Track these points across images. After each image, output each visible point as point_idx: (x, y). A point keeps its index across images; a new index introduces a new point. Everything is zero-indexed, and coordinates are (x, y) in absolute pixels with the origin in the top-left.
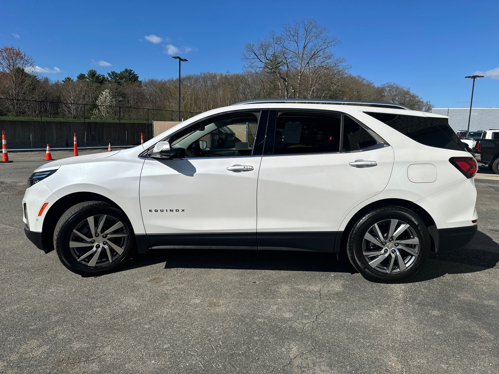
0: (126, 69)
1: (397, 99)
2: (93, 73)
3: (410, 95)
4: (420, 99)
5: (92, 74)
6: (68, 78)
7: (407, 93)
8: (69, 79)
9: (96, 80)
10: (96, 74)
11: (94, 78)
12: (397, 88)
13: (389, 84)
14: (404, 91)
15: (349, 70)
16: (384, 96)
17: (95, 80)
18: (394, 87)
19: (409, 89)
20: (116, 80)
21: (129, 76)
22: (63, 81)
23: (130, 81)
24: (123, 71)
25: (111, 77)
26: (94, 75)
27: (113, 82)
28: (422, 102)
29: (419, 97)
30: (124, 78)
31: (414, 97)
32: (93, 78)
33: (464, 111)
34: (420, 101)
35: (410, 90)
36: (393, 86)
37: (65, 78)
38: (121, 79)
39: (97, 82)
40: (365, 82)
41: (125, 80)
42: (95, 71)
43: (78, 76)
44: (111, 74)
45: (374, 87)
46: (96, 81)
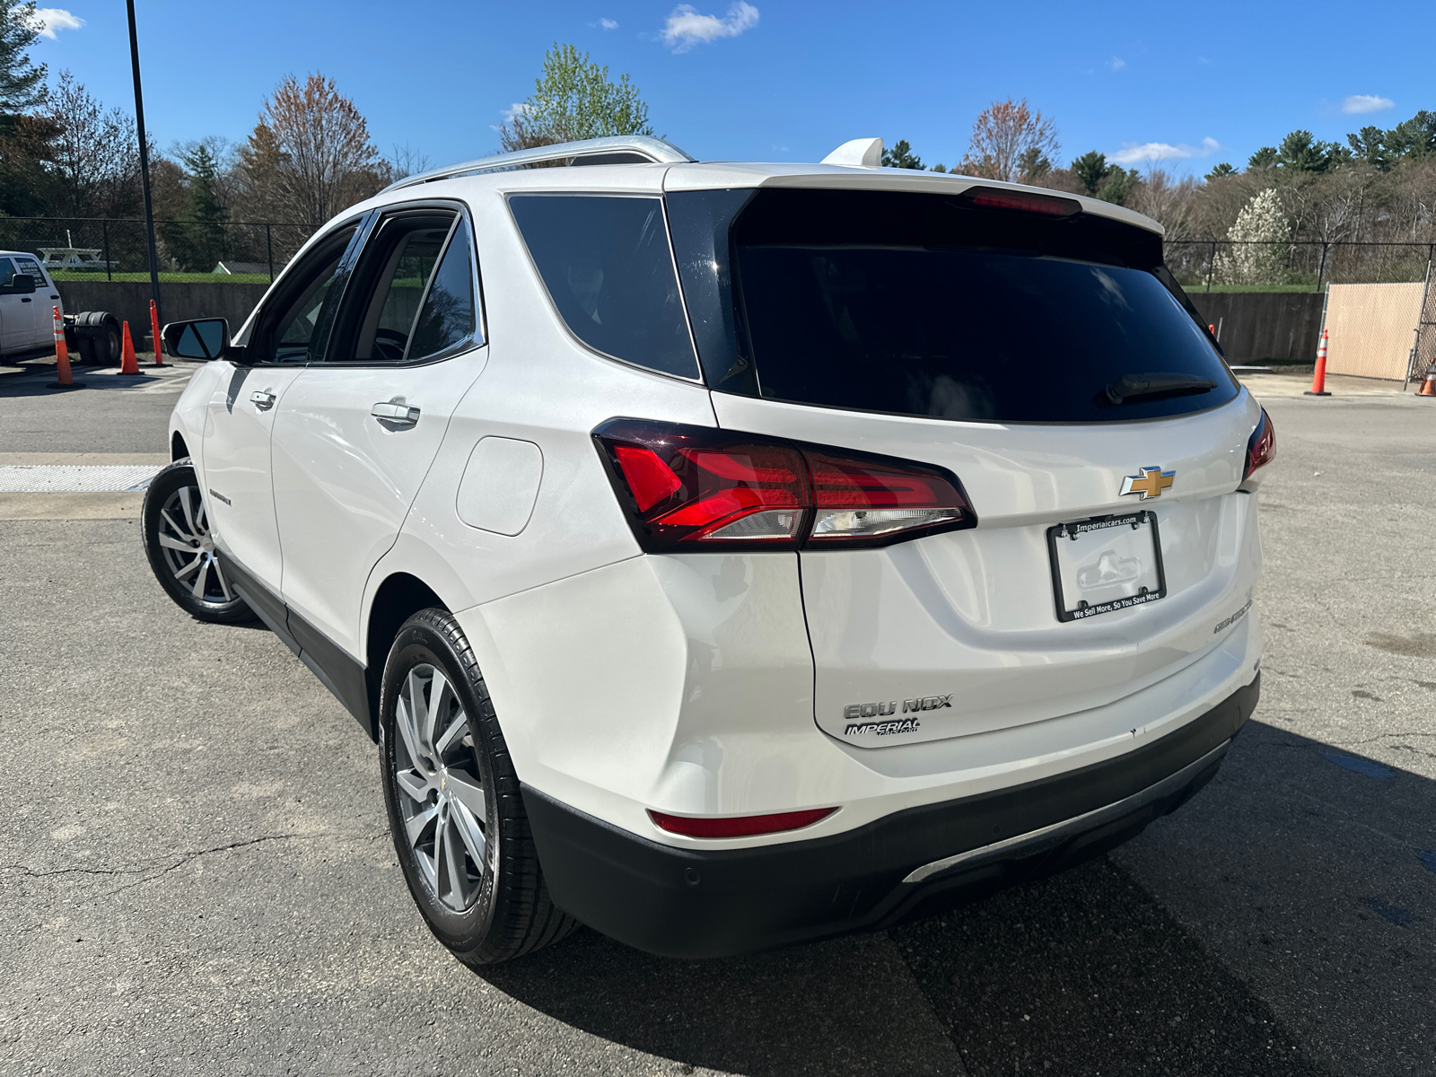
0: (1423, 114)
2: (1300, 140)
5: (1297, 145)
6: (1222, 167)
8: (1226, 168)
9: (1306, 162)
10: (1309, 142)
11: (1300, 155)
17: (1301, 162)
20: (1376, 152)
21: (1426, 137)
22: (1208, 177)
23: (1428, 150)
24: (1411, 122)
25: (1357, 147)
26: (1304, 146)
27: (1364, 162)
30: (1407, 143)
32: (1297, 156)
37: (1215, 169)
38: (1398, 146)
39: (1308, 169)
41: (1412, 150)
42: (1307, 134)
43: (1253, 158)
44: (1360, 137)
46: (1306, 166)
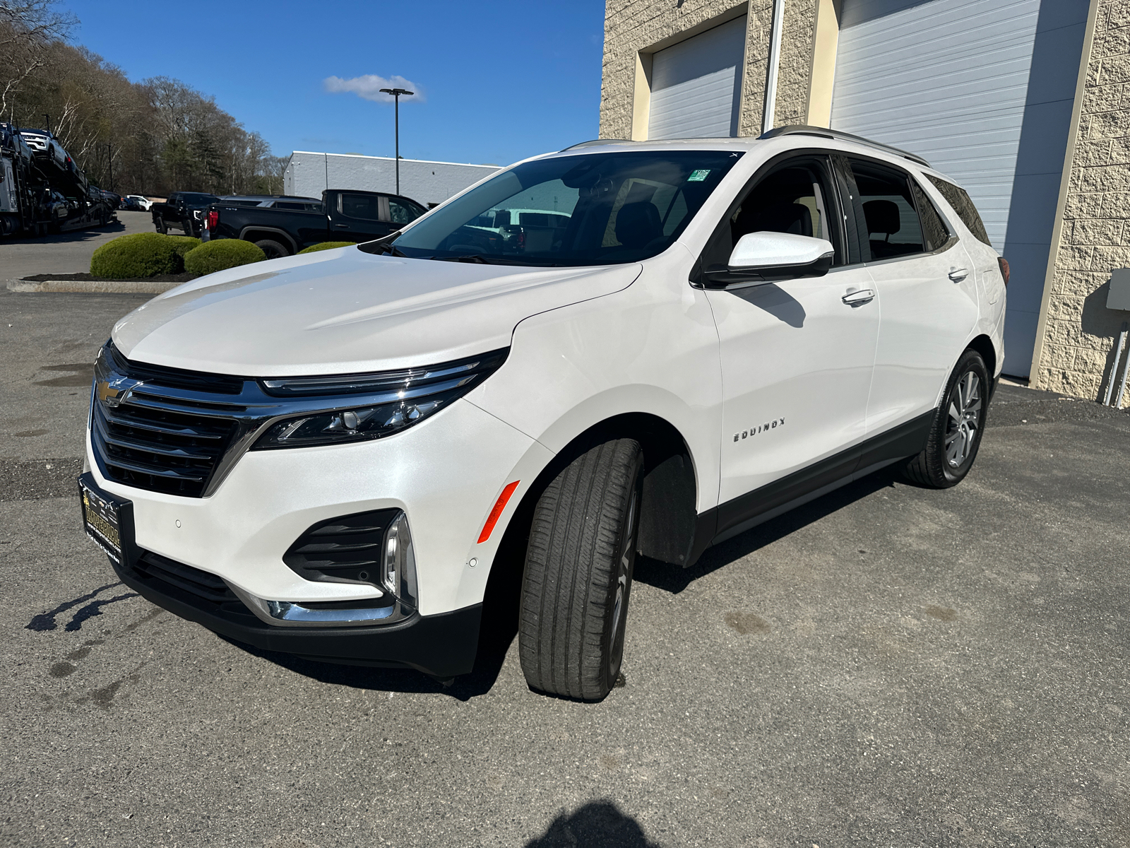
1: (187, 120)
3: (216, 113)
4: (241, 125)
7: (210, 108)
12: (184, 93)
13: (163, 80)
14: (202, 102)
15: (72, 27)
16: (156, 110)
18: (176, 91)
19: (214, 99)
28: (244, 134)
29: (237, 121)
31: (226, 119)
33: (355, 161)
34: (239, 130)
35: (216, 102)
36: (173, 86)
40: (102, 66)
45: (126, 83)
